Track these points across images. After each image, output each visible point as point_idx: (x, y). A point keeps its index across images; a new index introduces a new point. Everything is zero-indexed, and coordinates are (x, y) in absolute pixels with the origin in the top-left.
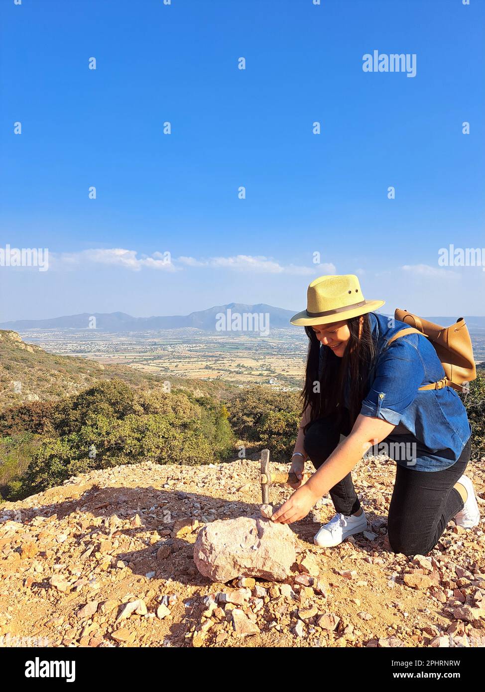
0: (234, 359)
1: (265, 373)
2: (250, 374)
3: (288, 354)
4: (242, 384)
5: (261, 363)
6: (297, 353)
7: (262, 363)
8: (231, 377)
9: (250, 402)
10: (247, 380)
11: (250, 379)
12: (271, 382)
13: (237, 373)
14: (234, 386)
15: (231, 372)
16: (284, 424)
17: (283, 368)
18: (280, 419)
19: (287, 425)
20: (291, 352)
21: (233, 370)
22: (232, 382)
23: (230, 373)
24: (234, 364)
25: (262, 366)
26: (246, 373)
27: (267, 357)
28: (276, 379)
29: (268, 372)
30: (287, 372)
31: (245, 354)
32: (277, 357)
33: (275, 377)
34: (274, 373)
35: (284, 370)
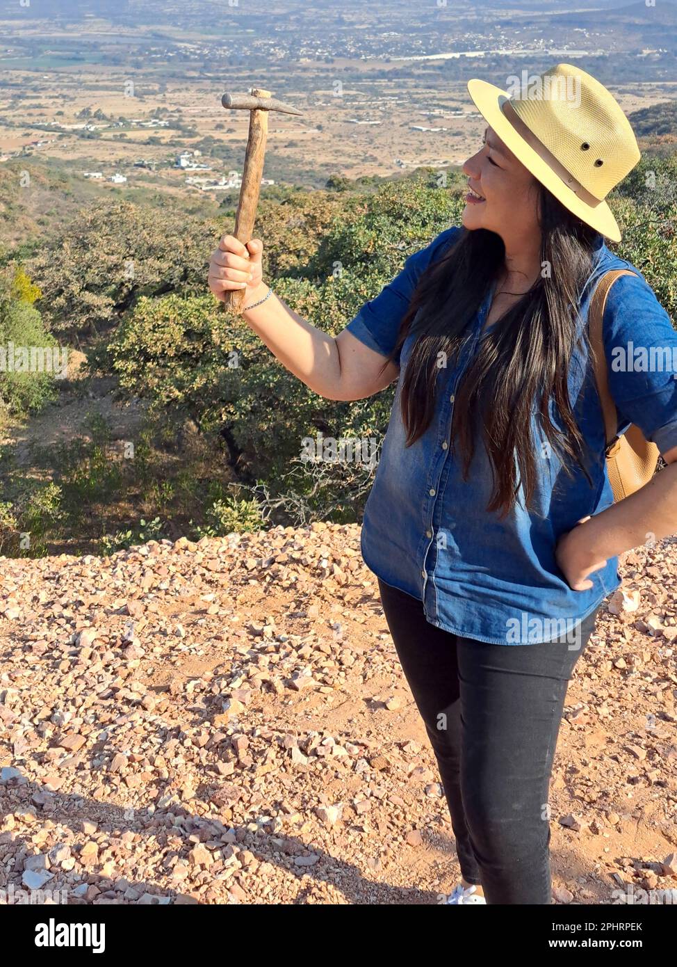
0: (71, 93)
1: (167, 135)
2: (121, 139)
3: (231, 78)
4: (100, 169)
5: (151, 105)
6: (259, 71)
7: (155, 106)
8: (64, 150)
9: (101, 253)
10: (111, 159)
11: (121, 154)
12: (184, 163)
13: (84, 135)
14: (75, 176)
15: (64, 134)
16: (177, 332)
17: (218, 119)
18: (168, 319)
19: (185, 334)
20: (239, 70)
21: (68, 127)
22: (69, 163)
23: (60, 137)
24: (73, 110)
25: (156, 114)
26: (110, 135)
27: (170, 87)
28: (197, 153)
29: (172, 132)
30: (230, 131)
31: (104, 77)
32: (200, 86)
33: (195, 146)
34: (192, 134)
35: (220, 127)
